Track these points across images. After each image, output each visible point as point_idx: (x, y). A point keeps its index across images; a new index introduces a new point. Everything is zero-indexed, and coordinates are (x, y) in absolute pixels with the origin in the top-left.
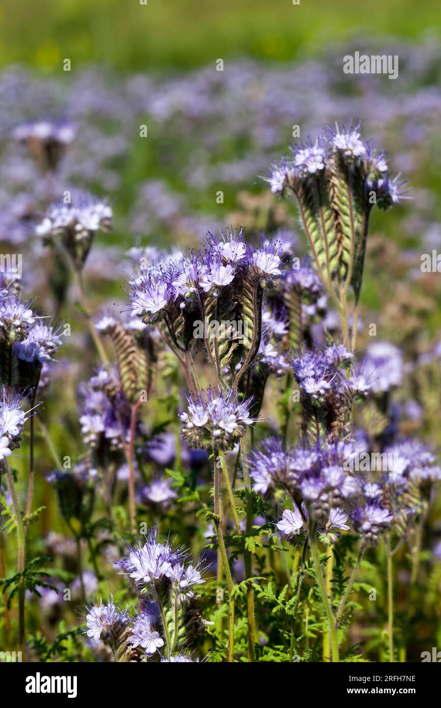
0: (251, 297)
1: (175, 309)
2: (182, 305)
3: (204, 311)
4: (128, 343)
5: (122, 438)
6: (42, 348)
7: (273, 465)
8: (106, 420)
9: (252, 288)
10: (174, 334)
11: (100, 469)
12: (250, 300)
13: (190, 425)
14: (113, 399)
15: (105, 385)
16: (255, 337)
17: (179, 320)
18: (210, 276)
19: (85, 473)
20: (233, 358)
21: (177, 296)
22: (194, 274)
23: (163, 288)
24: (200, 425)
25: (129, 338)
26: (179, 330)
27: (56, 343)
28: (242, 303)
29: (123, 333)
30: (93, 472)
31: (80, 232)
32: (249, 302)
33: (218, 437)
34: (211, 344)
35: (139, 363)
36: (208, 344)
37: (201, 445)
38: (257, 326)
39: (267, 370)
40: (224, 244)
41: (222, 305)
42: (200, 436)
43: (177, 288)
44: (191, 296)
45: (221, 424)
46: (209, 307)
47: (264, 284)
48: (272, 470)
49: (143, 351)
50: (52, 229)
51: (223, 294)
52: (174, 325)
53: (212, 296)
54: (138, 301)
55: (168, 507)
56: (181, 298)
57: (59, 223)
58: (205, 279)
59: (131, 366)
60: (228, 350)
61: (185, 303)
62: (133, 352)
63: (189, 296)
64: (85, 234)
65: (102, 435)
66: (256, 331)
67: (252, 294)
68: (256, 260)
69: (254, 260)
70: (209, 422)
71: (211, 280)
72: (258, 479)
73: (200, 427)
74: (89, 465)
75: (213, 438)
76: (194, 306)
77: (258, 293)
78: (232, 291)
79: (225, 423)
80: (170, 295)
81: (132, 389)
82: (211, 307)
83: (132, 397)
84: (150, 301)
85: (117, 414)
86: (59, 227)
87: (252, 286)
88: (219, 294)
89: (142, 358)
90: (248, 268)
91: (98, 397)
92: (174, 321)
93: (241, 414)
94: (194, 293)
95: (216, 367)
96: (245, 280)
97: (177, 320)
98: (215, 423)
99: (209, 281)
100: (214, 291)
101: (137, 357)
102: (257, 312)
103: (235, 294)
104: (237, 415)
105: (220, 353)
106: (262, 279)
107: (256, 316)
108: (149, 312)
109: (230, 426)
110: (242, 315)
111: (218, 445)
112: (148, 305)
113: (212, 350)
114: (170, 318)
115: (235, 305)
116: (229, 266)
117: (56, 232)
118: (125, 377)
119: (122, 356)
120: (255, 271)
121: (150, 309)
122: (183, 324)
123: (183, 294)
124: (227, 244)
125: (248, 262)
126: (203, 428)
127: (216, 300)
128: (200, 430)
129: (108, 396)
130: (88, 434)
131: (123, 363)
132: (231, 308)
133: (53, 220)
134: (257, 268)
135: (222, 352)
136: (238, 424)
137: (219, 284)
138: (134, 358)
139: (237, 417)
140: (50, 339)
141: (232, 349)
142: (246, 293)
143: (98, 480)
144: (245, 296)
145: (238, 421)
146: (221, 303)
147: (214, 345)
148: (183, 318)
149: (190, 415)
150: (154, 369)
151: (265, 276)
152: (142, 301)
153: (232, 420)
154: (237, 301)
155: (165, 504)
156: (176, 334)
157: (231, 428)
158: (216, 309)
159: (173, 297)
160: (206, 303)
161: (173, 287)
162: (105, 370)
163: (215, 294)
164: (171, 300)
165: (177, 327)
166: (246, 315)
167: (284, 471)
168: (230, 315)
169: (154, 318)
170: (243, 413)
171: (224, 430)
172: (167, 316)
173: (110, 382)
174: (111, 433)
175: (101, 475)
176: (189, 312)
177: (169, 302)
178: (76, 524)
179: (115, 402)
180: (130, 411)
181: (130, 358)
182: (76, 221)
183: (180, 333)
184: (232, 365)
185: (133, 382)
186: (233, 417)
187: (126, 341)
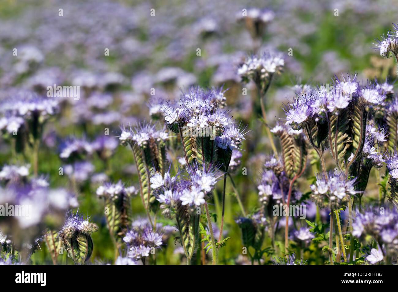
0: (359, 116)
1: (312, 122)
2: (317, 119)
3: (330, 123)
4: (290, 142)
5: (283, 200)
6: (233, 141)
7: (365, 220)
8: (274, 188)
9: (360, 111)
10: (311, 137)
11: (268, 218)
12: (359, 118)
13: (316, 192)
14: (278, 176)
15: (274, 166)
16: (361, 142)
17: (315, 129)
18: (334, 102)
19: (259, 219)
20: (346, 153)
21: (314, 114)
22: (324, 101)
23: (305, 109)
24: (322, 192)
25: (290, 139)
26: (314, 134)
27: (241, 139)
28: (354, 120)
29: (287, 136)
30: (264, 220)
31: (264, 73)
32: (358, 119)
33: (333, 201)
34: (333, 144)
35: (296, 154)
36: (331, 144)
37: (322, 205)
38: (362, 135)
39: (371, 163)
40: (344, 83)
41: (341, 121)
42: (322, 200)
43: (314, 109)
44: (322, 114)
45: (335, 193)
46: (333, 121)
47: (367, 109)
48: (365, 223)
49: (299, 148)
50: (247, 71)
51: (342, 114)
52: (311, 131)
53: (335, 114)
54: (290, 116)
55: (309, 244)
56: (316, 115)
57: (251, 67)
58: (331, 103)
59: (291, 156)
60: (344, 148)
61: (319, 118)
62: (293, 147)
63: (320, 114)
64: (267, 75)
65: (271, 197)
66: (361, 138)
67: (360, 114)
68: (363, 93)
69: (362, 93)
70: (328, 191)
71: (334, 104)
72: (356, 228)
73: (323, 195)
74: (262, 215)
75: (330, 201)
76: (324, 120)
77: (364, 114)
78: (348, 112)
79: (338, 192)
80: (309, 113)
81: (291, 170)
82: (334, 122)
83: (290, 175)
84: (297, 116)
85: (281, 185)
86: (251, 70)
87: (360, 110)
88: (339, 113)
89: (298, 152)
90: (358, 98)
91: (270, 174)
92: (311, 129)
93: (348, 187)
94: (323, 112)
95: (336, 158)
96: (356, 106)
97: (314, 128)
98: (332, 192)
99: (333, 105)
100: (336, 111)
101: (295, 151)
102: (363, 126)
103: (349, 114)
104: (346, 188)
105: (338, 150)
106: (366, 106)
107: (362, 128)
108: (296, 123)
109: (341, 194)
110: (353, 127)
111: (333, 206)
112: (296, 118)
113: (333, 148)
114: (309, 127)
115: (349, 121)
116: (346, 97)
117: (249, 73)
118: (287, 163)
119: (286, 150)
120: (362, 101)
121: (296, 121)
122: (317, 131)
123: (317, 112)
124: (346, 83)
125: (358, 95)
126: (324, 195)
127: (337, 117)
128: (322, 196)
129: (276, 173)
130: (262, 196)
131: (286, 154)
132: (347, 123)
133: (248, 66)
134: (364, 99)
135: (340, 149)
136: (347, 194)
137: (339, 107)
138: (293, 151)
139: (346, 190)
140: (238, 136)
141: (346, 148)
142: (357, 114)
143: (267, 224)
144: (356, 116)
145: (346, 192)
146: (340, 119)
147: (334, 145)
148: (317, 128)
149: (317, 186)
150: (305, 159)
151: (368, 104)
152: (292, 116)
153: (342, 191)
154: (350, 118)
155: (307, 242)
156: (312, 137)
157: (341, 196)
158: (337, 123)
159: (311, 114)
160: (331, 119)
161: (312, 108)
162: (275, 158)
163: (336, 114)
164: (310, 116)
165: (313, 132)
166: (356, 127)
167: (372, 224)
168: (346, 127)
169: (299, 127)
170: (350, 187)
171: (336, 197)
172: (308, 126)
173: (278, 165)
174: (276, 197)
175: (269, 222)
176: (321, 124)
177: (309, 117)
178: (252, 250)
179: (280, 177)
180: (288, 184)
181: (291, 151)
182: (262, 67)
183: (315, 136)
184: (346, 157)
185: (291, 166)
186: (343, 189)
187: (289, 141)
